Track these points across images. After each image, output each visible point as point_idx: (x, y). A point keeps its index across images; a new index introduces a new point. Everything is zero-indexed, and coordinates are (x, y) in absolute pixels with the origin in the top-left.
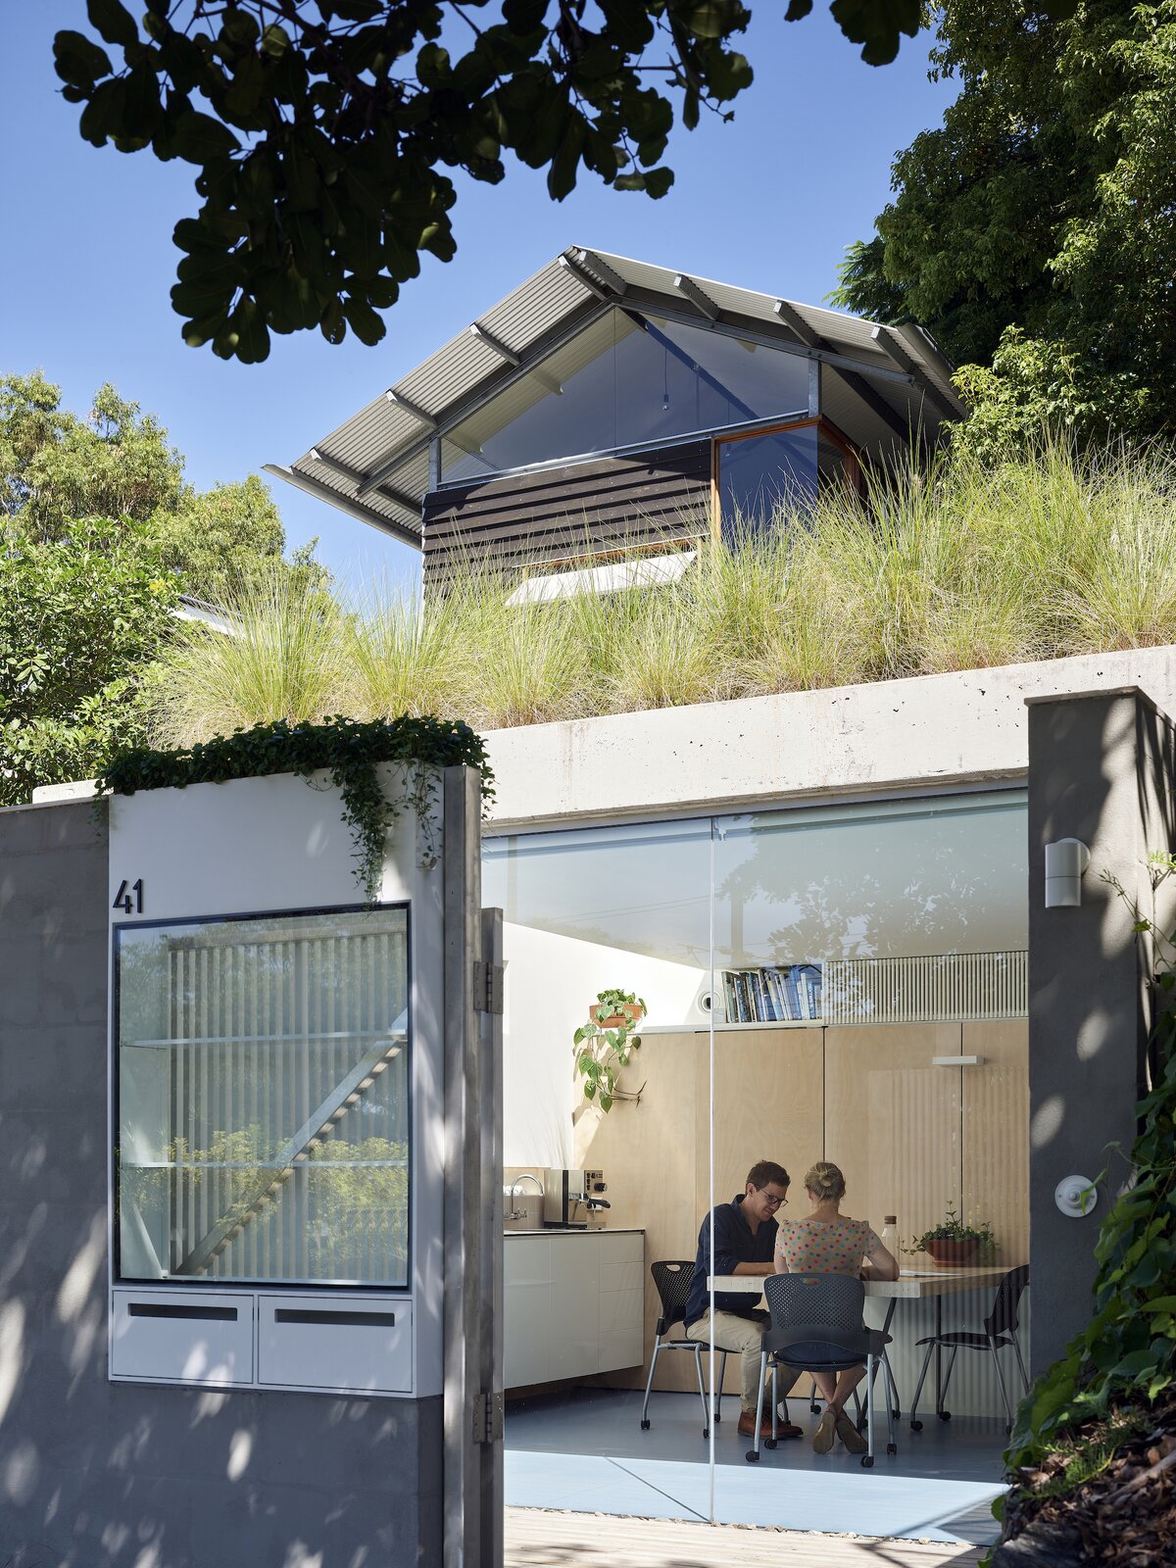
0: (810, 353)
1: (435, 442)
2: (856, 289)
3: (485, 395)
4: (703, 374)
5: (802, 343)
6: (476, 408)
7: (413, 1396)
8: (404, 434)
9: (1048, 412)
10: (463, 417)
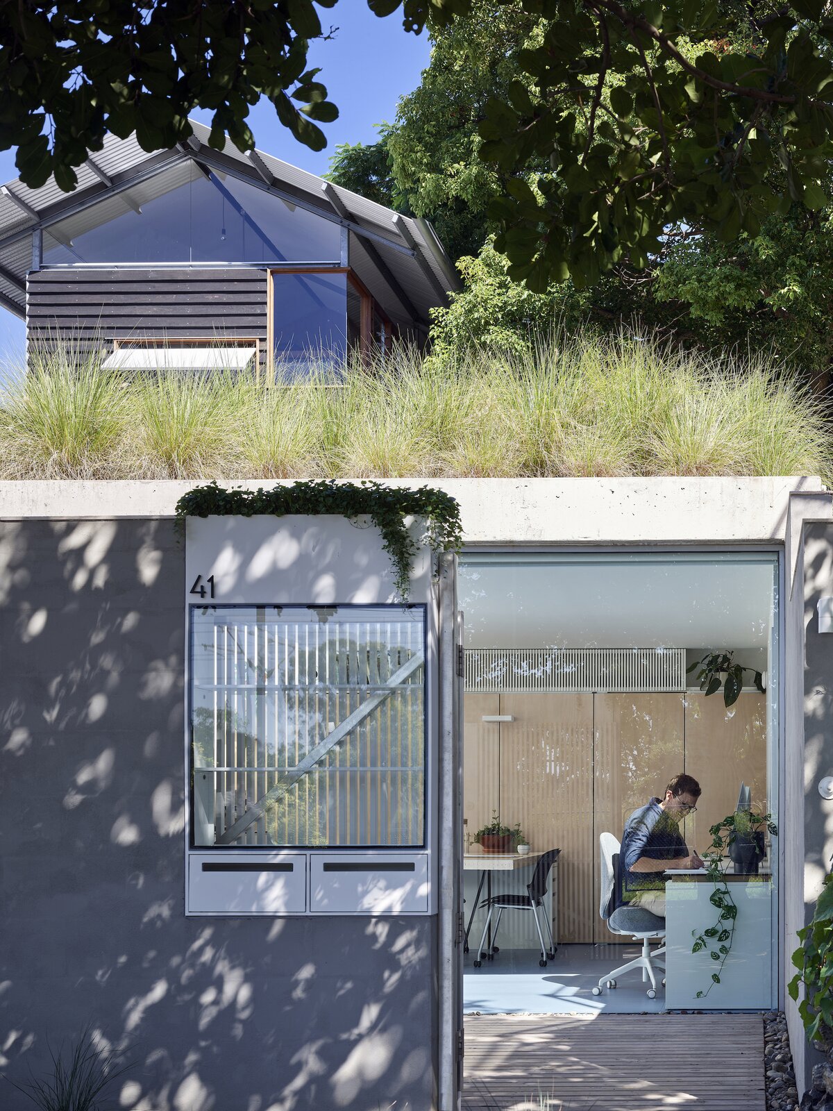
0: (341, 222)
1: (38, 232)
2: (343, 175)
3: (82, 204)
4: (247, 218)
5: (336, 214)
6: (74, 212)
7: (429, 913)
8: (11, 221)
9: (523, 298)
10: (63, 217)
